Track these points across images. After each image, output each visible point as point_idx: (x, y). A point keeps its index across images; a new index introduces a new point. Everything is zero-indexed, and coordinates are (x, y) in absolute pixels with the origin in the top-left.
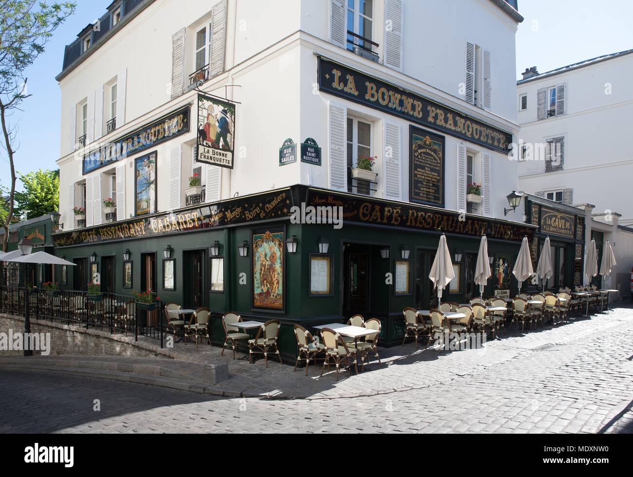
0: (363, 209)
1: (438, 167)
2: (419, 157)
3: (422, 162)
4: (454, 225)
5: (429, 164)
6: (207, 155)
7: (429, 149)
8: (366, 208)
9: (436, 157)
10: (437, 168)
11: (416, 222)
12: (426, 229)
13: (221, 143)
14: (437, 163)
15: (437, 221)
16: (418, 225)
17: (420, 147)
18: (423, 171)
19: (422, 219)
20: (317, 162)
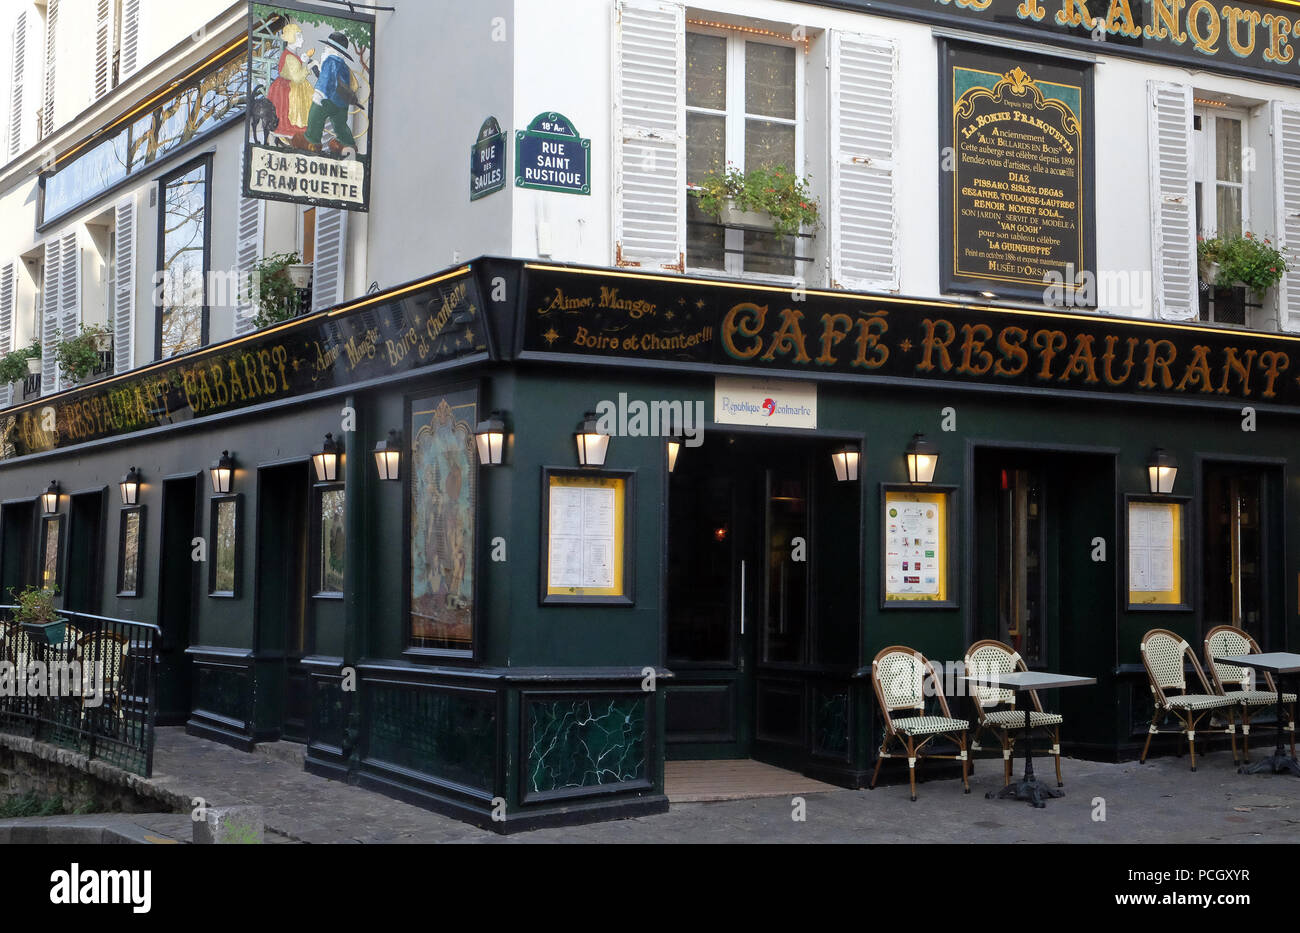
0: (736, 323)
1: (1065, 167)
2: (982, 139)
3: (993, 157)
4: (1129, 363)
5: (1026, 161)
6: (278, 174)
7: (1023, 110)
8: (748, 318)
9: (1058, 136)
10: (1062, 173)
11: (957, 358)
12: (1001, 380)
13: (329, 132)
14: (1064, 153)
15: (1048, 354)
16: (965, 366)
17: (984, 106)
18: (1000, 186)
19: (983, 349)
20: (573, 185)
